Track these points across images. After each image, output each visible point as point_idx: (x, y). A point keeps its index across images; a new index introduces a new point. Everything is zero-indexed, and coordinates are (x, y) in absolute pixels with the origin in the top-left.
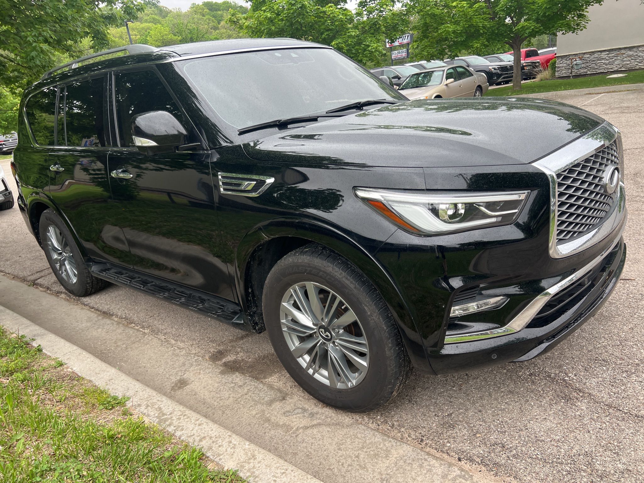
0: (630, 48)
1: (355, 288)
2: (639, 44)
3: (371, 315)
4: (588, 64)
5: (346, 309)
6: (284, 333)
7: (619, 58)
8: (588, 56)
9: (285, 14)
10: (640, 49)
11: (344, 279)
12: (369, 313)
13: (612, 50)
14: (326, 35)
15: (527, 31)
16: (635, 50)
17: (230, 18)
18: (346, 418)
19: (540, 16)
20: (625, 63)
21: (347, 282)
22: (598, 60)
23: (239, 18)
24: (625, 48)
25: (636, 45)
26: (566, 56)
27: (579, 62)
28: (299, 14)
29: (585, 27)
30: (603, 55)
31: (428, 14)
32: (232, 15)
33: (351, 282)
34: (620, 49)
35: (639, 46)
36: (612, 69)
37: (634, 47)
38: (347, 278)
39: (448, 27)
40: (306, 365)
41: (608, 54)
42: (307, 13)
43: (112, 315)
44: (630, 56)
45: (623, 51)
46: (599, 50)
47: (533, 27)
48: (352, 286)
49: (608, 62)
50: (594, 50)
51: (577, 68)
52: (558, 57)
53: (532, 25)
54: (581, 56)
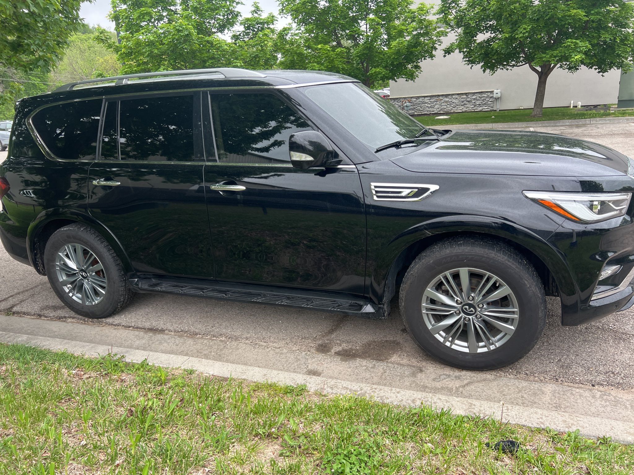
0: (447, 96)
1: (516, 268)
2: (453, 93)
3: (530, 287)
4: (415, 107)
5: (500, 286)
6: (423, 315)
7: (438, 103)
8: (415, 100)
9: (170, 39)
10: (454, 97)
11: (507, 262)
12: (528, 286)
13: (433, 96)
14: (211, 63)
15: (380, 76)
16: (450, 97)
17: (98, 36)
18: (488, 375)
19: (388, 64)
20: (442, 107)
21: (509, 264)
22: (423, 103)
23: (108, 37)
24: (442, 95)
25: (450, 93)
26: (398, 98)
27: (408, 104)
28: (185, 41)
29: (417, 76)
30: (426, 100)
31: (296, 53)
32: (101, 33)
33: (513, 264)
34: (439, 96)
35: (453, 94)
36: (433, 111)
37: (449, 95)
38: (509, 261)
39: (315, 66)
40: (443, 339)
41: (430, 99)
42: (193, 40)
43: (164, 331)
44: (446, 102)
45: (441, 98)
46: (423, 95)
47: (384, 73)
48: (514, 267)
49: (430, 105)
50: (419, 95)
51: (407, 109)
52: (391, 99)
53: (384, 72)
54: (409, 99)
